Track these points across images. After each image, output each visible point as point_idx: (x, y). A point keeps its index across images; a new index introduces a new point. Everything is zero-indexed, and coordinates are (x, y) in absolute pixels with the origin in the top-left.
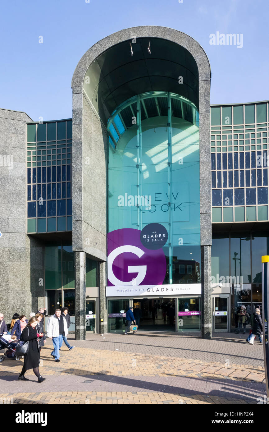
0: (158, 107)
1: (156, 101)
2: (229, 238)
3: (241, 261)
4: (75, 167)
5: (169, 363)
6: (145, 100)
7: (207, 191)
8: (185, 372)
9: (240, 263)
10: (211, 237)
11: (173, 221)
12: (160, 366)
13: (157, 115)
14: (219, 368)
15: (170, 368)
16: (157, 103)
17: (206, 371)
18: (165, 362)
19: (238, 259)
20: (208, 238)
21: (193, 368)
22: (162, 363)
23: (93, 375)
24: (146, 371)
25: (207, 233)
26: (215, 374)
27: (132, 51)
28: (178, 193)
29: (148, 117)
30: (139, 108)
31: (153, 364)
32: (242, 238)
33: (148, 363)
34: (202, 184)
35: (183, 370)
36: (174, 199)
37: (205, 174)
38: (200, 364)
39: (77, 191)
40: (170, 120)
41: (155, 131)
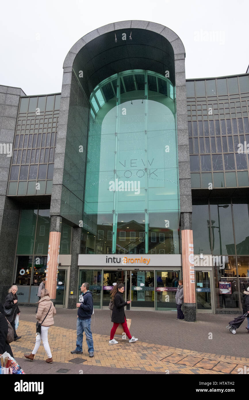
0: (135, 83)
1: (134, 77)
2: (208, 204)
3: (220, 230)
4: (60, 134)
5: (154, 353)
6: (124, 77)
7: (185, 157)
8: (177, 366)
9: (219, 231)
10: (191, 204)
11: (149, 187)
12: (144, 356)
13: (134, 90)
14: (216, 363)
15: (157, 359)
16: (134, 79)
17: (202, 366)
18: (149, 351)
19: (216, 227)
20: (188, 204)
21: (184, 361)
22: (145, 352)
23: (67, 363)
24: (129, 362)
25: (187, 200)
26: (214, 370)
27: (116, 39)
28: (153, 159)
29: (126, 91)
30: (118, 83)
31: (135, 353)
32: (219, 205)
33: (129, 351)
34: (181, 150)
35: (173, 363)
36: (150, 165)
37: (183, 140)
38: (191, 356)
39: (60, 156)
40: (146, 93)
41: (132, 103)
